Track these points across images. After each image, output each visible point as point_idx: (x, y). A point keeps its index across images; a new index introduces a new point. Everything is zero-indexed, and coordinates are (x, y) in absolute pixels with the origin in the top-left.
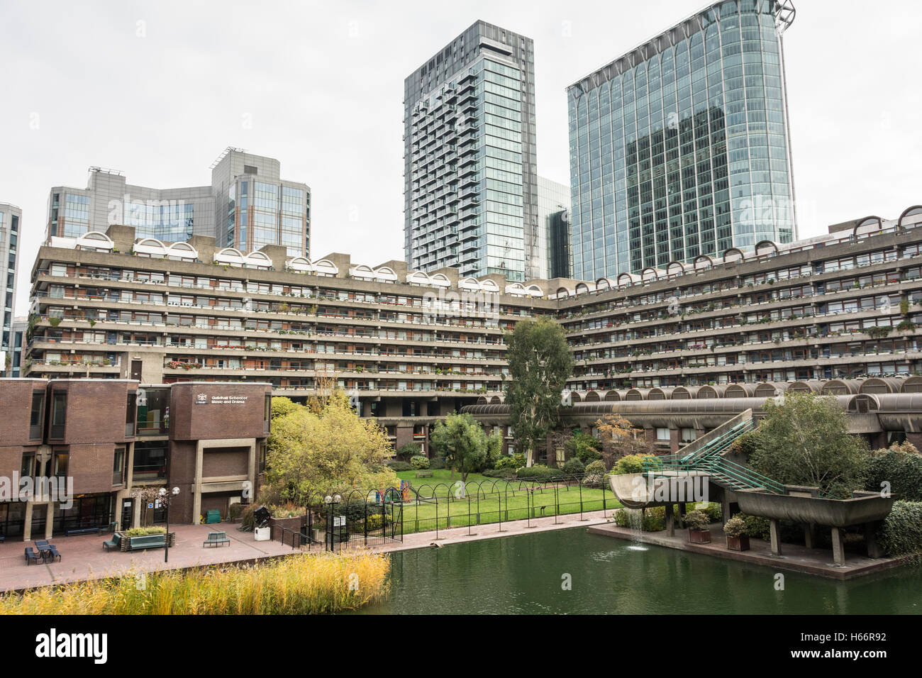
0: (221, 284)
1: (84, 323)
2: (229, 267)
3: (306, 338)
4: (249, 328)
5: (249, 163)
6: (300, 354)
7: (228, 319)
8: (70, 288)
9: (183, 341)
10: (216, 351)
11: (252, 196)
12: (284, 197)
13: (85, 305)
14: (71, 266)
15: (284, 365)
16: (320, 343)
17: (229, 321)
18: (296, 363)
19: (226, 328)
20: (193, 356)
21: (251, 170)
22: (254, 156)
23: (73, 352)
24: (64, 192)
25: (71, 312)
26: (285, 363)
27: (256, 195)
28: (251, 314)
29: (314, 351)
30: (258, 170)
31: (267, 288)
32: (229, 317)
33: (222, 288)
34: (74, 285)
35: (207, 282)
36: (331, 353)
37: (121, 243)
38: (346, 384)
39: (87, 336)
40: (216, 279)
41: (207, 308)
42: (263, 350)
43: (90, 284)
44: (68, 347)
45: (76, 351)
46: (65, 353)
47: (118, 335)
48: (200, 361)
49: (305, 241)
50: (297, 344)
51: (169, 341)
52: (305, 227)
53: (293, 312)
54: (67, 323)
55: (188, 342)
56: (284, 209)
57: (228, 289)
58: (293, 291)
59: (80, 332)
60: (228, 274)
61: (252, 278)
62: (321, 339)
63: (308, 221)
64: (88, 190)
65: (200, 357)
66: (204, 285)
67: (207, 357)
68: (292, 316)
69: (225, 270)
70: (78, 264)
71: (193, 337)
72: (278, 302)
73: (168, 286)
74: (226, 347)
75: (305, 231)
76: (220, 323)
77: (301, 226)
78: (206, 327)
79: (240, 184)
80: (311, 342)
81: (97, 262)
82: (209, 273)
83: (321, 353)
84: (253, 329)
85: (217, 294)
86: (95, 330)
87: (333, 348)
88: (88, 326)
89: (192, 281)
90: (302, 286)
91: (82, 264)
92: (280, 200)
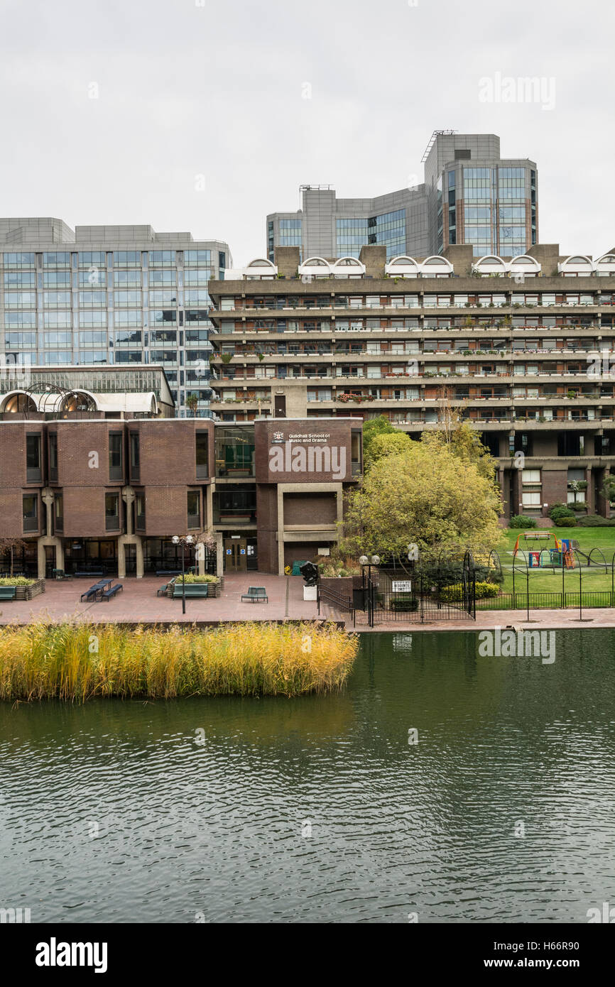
0: (393, 301)
1: (253, 358)
2: (401, 279)
3: (499, 358)
4: (426, 351)
5: (461, 146)
6: (492, 379)
7: (403, 341)
8: (237, 321)
9: (355, 371)
10: (390, 381)
11: (460, 187)
12: (501, 181)
13: (252, 338)
14: (237, 298)
15: (472, 393)
16: (518, 363)
17: (404, 344)
18: (486, 390)
19: (401, 352)
20: (366, 387)
21: (463, 154)
22: (466, 137)
23: (245, 389)
24: (277, 218)
25: (241, 347)
26: (474, 391)
27: (466, 186)
28: (429, 334)
29: (509, 374)
30: (472, 154)
31: (448, 300)
32: (404, 340)
33: (395, 306)
34: (241, 318)
35: (377, 300)
36: (533, 375)
37: (286, 267)
38: (555, 414)
39: (258, 372)
40: (387, 296)
41: (377, 331)
42: (445, 376)
43: (256, 315)
44: (240, 384)
45: (248, 387)
46: (238, 390)
47: (287, 367)
48: (374, 393)
49: (530, 235)
50: (489, 366)
51: (339, 371)
52: (530, 216)
53: (481, 327)
54: (238, 358)
55: (360, 371)
56: (501, 196)
57: (400, 306)
58: (481, 300)
59: (251, 368)
60: (399, 288)
61: (427, 290)
62: (517, 358)
63: (533, 208)
64: (300, 212)
65: (374, 388)
66: (373, 303)
67: (382, 387)
68: (479, 332)
69: (395, 284)
70: (244, 296)
71: (366, 365)
72: (461, 316)
73: (333, 310)
74: (401, 375)
75: (530, 221)
76: (394, 347)
77: (524, 216)
78: (379, 352)
79: (446, 174)
80: (506, 363)
81: (261, 291)
82: (377, 290)
83: (519, 375)
84: (431, 351)
85: (387, 313)
86: (265, 364)
87: (536, 369)
88: (257, 360)
89: (361, 301)
90: (492, 293)
91: (247, 295)
92: (496, 186)
